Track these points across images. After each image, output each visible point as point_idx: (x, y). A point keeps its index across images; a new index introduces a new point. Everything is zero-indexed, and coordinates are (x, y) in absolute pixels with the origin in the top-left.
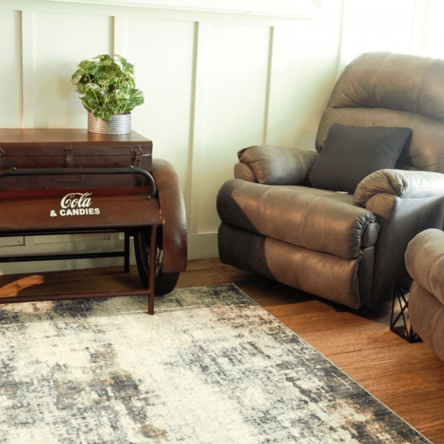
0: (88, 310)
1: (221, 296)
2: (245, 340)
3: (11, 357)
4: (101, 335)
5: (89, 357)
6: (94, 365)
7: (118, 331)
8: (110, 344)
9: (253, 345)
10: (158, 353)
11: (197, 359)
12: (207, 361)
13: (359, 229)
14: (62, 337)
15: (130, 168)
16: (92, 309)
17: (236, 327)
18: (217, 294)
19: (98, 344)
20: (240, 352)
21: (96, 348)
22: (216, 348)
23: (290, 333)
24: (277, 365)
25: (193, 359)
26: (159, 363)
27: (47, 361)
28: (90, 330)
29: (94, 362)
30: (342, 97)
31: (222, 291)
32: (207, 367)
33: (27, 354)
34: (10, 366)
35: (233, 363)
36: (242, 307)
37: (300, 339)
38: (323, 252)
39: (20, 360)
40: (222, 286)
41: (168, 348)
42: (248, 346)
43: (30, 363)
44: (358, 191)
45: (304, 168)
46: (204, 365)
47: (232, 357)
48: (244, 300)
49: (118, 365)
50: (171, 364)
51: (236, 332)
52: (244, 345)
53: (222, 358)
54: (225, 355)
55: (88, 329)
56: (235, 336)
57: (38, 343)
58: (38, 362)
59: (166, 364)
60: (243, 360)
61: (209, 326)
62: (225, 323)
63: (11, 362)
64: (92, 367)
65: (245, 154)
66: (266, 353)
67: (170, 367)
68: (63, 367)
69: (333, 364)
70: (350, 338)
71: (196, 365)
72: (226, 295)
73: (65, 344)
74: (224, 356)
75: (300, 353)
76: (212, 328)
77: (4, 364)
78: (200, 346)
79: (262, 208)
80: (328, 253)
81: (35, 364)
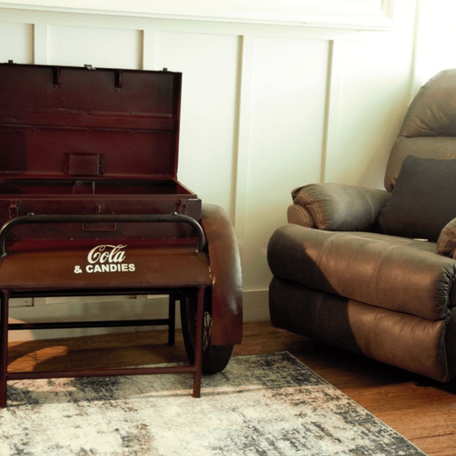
0: (113, 384)
1: (274, 368)
2: (308, 420)
3: (25, 441)
4: (132, 413)
5: (121, 441)
6: (127, 449)
7: (152, 409)
8: (146, 426)
9: (319, 426)
10: (204, 435)
11: (252, 443)
12: (264, 445)
13: (447, 283)
14: (85, 417)
15: (174, 214)
16: (119, 383)
17: (296, 404)
18: (268, 364)
19: (129, 424)
20: (303, 435)
21: (127, 429)
22: (274, 430)
23: (363, 412)
24: (351, 451)
25: (247, 442)
26: (206, 448)
27: (70, 446)
28: (118, 407)
29: (127, 446)
30: (416, 124)
31: (275, 361)
32: (264, 452)
33: (45, 438)
34: (25, 451)
35: (296, 447)
36: (301, 380)
37: (376, 419)
38: (402, 312)
39: (37, 445)
40: (274, 355)
41: (215, 429)
42: (312, 427)
43: (49, 448)
44: (443, 237)
45: (373, 210)
46: (261, 450)
47: (294, 441)
48: (303, 372)
49: (157, 450)
50: (221, 449)
51: (297, 410)
52: (308, 426)
53: (282, 441)
54: (285, 438)
55: (116, 407)
56: (296, 415)
57: (56, 424)
58: (58, 447)
59: (214, 449)
60: (307, 444)
61: (263, 402)
62: (282, 399)
63: (26, 447)
64: (124, 452)
65: (301, 194)
66: (336, 435)
67: (220, 452)
68: (90, 453)
69: (419, 450)
70: (438, 418)
71: (250, 450)
72: (279, 365)
73: (90, 424)
74: (284, 440)
75: (378, 437)
76: (267, 405)
77: (17, 449)
78: (254, 427)
79: (324, 259)
80: (408, 314)
81: (56, 450)
